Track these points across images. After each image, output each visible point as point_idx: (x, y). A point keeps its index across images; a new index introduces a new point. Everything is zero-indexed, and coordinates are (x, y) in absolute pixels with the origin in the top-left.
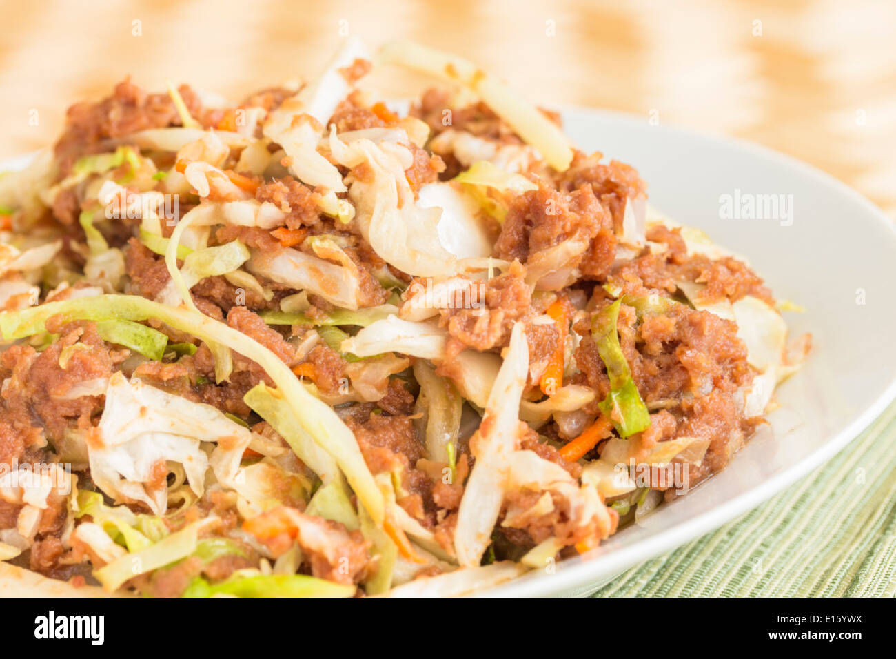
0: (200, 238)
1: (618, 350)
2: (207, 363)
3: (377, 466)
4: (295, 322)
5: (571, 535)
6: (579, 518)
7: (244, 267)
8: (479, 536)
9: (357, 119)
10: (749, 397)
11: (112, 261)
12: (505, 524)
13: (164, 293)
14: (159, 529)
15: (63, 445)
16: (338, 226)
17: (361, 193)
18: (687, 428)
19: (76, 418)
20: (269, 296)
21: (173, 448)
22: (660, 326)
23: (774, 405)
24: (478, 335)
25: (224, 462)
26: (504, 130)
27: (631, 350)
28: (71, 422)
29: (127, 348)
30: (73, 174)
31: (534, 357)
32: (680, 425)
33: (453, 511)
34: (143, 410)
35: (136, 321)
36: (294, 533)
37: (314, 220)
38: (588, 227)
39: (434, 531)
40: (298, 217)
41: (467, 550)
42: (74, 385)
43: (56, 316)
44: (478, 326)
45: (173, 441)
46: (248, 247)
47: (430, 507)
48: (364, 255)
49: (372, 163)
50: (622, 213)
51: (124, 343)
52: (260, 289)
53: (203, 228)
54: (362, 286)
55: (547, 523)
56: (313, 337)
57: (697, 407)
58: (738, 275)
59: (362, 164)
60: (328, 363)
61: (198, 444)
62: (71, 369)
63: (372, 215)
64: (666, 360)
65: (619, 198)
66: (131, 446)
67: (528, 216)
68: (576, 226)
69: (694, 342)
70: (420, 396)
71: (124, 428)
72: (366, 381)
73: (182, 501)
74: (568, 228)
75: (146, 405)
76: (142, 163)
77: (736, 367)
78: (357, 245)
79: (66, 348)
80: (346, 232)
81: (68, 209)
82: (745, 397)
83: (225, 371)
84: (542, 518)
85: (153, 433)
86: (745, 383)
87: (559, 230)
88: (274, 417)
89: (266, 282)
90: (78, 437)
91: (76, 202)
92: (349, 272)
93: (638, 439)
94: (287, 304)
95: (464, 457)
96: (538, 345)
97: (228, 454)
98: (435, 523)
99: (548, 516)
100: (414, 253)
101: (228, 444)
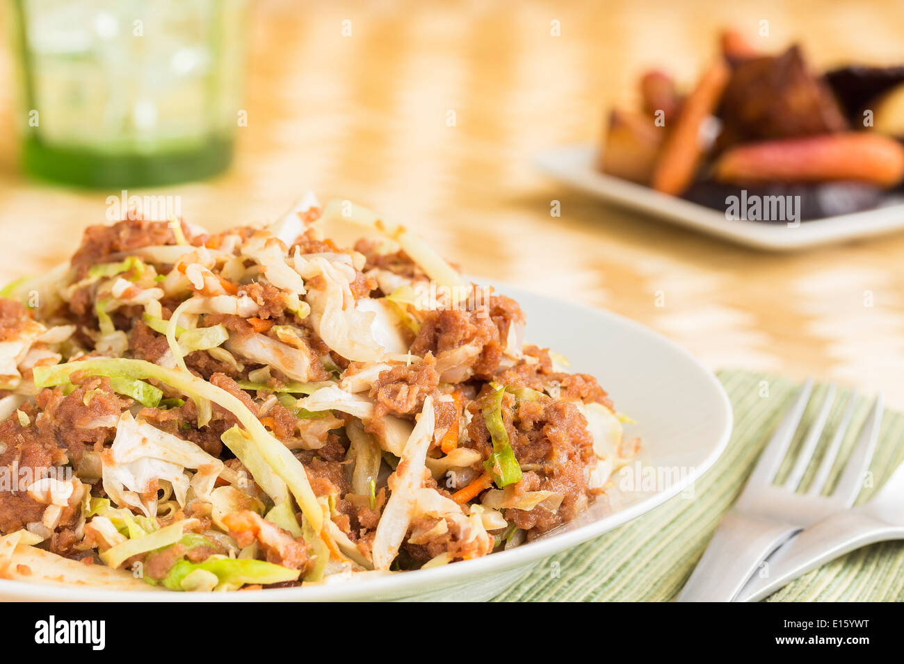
0: (191, 323)
1: (500, 423)
2: (192, 412)
3: (320, 491)
4: (259, 389)
5: (460, 550)
6: (466, 538)
7: (223, 346)
8: (390, 548)
9: (313, 246)
10: (593, 473)
11: (117, 339)
12: (410, 541)
13: (162, 360)
14: (153, 525)
15: (81, 463)
16: (297, 320)
17: (315, 298)
18: (547, 485)
19: (92, 444)
20: (241, 368)
21: (164, 471)
22: (532, 410)
23: (611, 484)
24: (399, 402)
25: (202, 483)
26: (417, 272)
27: (510, 425)
28: (88, 447)
29: (132, 398)
30: (88, 277)
31: (439, 424)
32: (542, 483)
33: (372, 530)
34: (144, 440)
35: (140, 380)
36: (256, 533)
37: (280, 313)
38: (483, 336)
39: (357, 543)
40: (269, 310)
41: (381, 557)
42: (93, 419)
43: (79, 372)
44: (399, 395)
45: (164, 465)
46: (228, 330)
47: (355, 526)
48: (315, 343)
49: (326, 276)
50: (507, 332)
51: (129, 394)
52: (235, 362)
53: (194, 315)
54: (312, 365)
55: (442, 541)
56: (273, 399)
57: (556, 471)
58: (590, 384)
59: (318, 276)
60: (284, 418)
61: (183, 470)
62: (92, 407)
63: (322, 314)
64: (535, 434)
65: (505, 320)
66: (133, 466)
67: (438, 326)
68: (474, 335)
69: (557, 422)
70: (351, 448)
71: (129, 452)
72: (311, 433)
73: (169, 511)
74: (468, 336)
75: (147, 437)
76: (146, 269)
77: (585, 451)
78: (309, 336)
79: (88, 392)
80: (301, 326)
81: (82, 303)
82: (590, 473)
83: (205, 419)
84: (439, 537)
85: (150, 458)
86: (591, 463)
87: (461, 337)
88: (242, 453)
89: (239, 358)
90: (94, 457)
91: (88, 297)
92: (303, 354)
93: (512, 488)
94: (253, 376)
95: (383, 490)
96: (442, 416)
97: (205, 478)
98: (358, 537)
99: (443, 536)
100: (353, 343)
101: (206, 470)
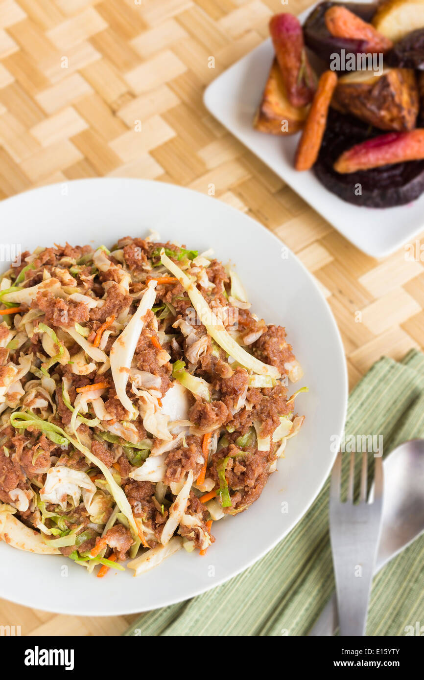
1: (224, 477)
4: (114, 443)
5: (199, 545)
6: (202, 544)
8: (169, 535)
12: (178, 533)
13: (69, 426)
14: (64, 526)
17: (142, 405)
18: (245, 500)
19: (37, 478)
21: (70, 488)
24: (176, 479)
27: (229, 474)
29: (55, 443)
30: (39, 328)
31: (195, 474)
32: (243, 498)
34: (60, 480)
38: (222, 420)
39: (155, 531)
42: (37, 469)
43: (31, 426)
45: (69, 485)
47: (154, 524)
49: (146, 399)
54: (140, 437)
56: (121, 450)
57: (250, 493)
60: (125, 467)
61: (78, 487)
62: (36, 465)
68: (217, 421)
71: (53, 488)
75: (61, 477)
76: (65, 352)
78: (139, 419)
79: (35, 455)
91: (39, 338)
92: (135, 436)
95: (167, 512)
98: (155, 528)
100: (158, 432)
101: (88, 490)
